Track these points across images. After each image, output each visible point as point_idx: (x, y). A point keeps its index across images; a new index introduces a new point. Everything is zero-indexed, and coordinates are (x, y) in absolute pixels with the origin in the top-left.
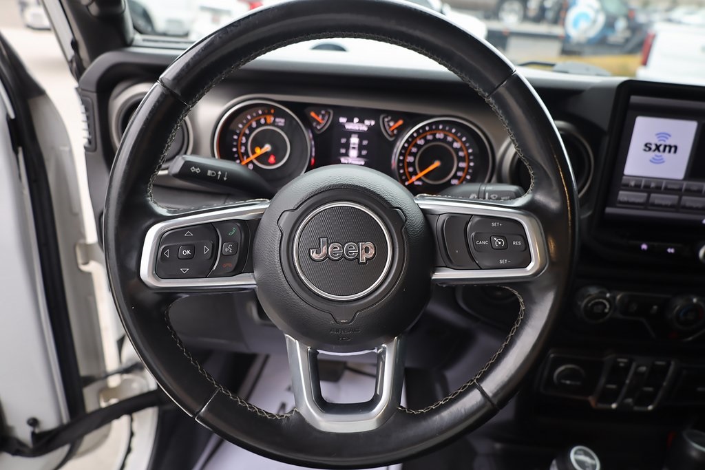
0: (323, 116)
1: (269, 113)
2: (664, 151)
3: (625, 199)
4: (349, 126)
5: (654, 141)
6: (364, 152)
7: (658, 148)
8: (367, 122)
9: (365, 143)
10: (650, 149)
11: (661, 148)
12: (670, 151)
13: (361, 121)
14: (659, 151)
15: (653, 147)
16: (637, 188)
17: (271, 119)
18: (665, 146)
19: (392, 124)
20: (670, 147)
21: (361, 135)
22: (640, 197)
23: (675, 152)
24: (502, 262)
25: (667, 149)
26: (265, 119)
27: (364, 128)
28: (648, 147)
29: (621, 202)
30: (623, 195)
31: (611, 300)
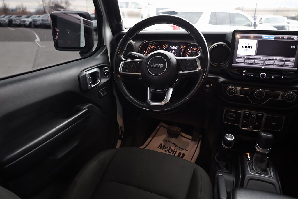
0: (166, 46)
1: (153, 45)
2: (248, 48)
3: (238, 61)
4: (172, 48)
5: (245, 45)
6: (176, 55)
7: (246, 47)
8: (177, 47)
9: (176, 52)
10: (244, 48)
11: (247, 47)
12: (250, 48)
13: (175, 47)
14: (247, 48)
15: (245, 47)
16: (241, 58)
17: (153, 47)
18: (248, 47)
19: (183, 47)
20: (250, 47)
21: (175, 50)
22: (243, 61)
23: (251, 48)
24: (191, 69)
25: (249, 47)
26: (152, 47)
27: (176, 48)
28: (243, 47)
29: (237, 62)
30: (237, 60)
31: (235, 89)
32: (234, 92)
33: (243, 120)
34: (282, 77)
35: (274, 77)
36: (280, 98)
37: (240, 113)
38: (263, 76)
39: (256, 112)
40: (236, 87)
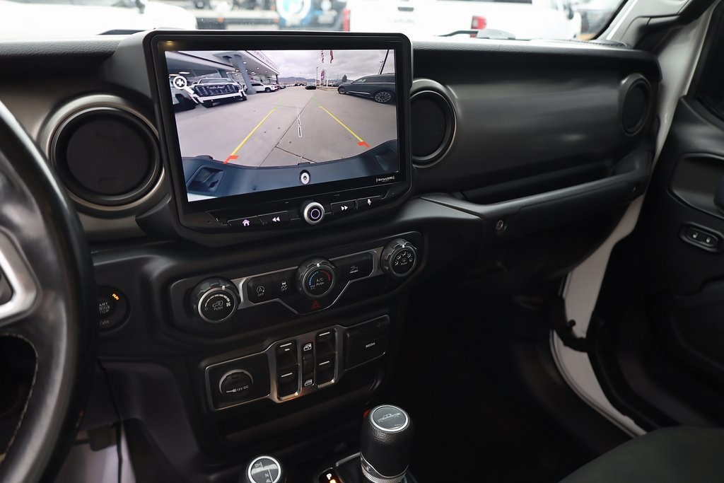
31: (228, 291)
32: (228, 304)
33: (280, 373)
34: (369, 201)
35: (346, 208)
36: (374, 273)
37: (265, 355)
38: (315, 214)
39: (313, 334)
40: (228, 280)
